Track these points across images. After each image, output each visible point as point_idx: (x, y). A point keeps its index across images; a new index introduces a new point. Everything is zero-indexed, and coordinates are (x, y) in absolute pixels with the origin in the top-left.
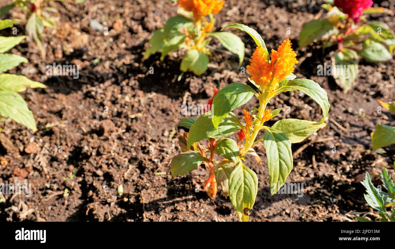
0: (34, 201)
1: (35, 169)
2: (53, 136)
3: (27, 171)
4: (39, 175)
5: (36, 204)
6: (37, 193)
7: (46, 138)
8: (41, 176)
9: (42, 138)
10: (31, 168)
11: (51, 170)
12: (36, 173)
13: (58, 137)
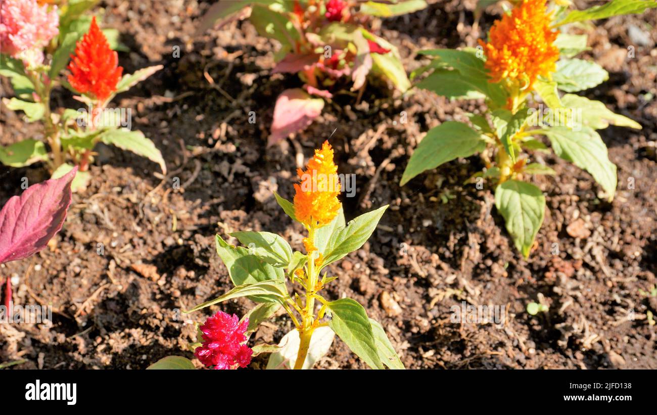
0: (596, 322)
1: (586, 265)
2: (609, 214)
3: (573, 267)
4: (593, 278)
5: (599, 327)
6: (598, 308)
7: (597, 216)
8: (597, 279)
9: (590, 215)
10: (581, 262)
11: (612, 273)
12: (588, 273)
13: (618, 218)
